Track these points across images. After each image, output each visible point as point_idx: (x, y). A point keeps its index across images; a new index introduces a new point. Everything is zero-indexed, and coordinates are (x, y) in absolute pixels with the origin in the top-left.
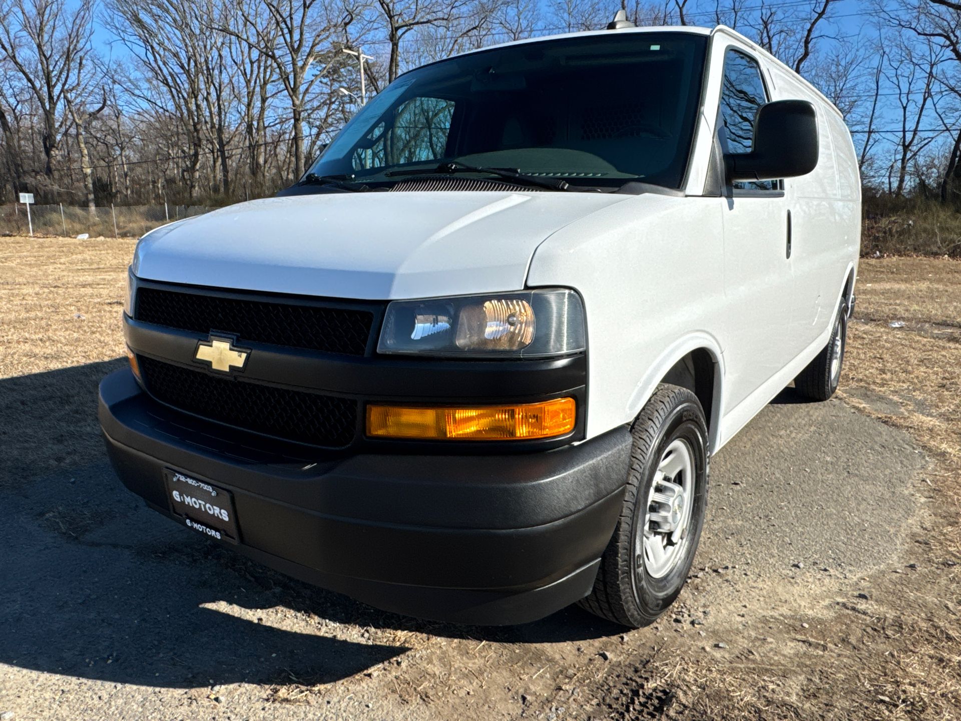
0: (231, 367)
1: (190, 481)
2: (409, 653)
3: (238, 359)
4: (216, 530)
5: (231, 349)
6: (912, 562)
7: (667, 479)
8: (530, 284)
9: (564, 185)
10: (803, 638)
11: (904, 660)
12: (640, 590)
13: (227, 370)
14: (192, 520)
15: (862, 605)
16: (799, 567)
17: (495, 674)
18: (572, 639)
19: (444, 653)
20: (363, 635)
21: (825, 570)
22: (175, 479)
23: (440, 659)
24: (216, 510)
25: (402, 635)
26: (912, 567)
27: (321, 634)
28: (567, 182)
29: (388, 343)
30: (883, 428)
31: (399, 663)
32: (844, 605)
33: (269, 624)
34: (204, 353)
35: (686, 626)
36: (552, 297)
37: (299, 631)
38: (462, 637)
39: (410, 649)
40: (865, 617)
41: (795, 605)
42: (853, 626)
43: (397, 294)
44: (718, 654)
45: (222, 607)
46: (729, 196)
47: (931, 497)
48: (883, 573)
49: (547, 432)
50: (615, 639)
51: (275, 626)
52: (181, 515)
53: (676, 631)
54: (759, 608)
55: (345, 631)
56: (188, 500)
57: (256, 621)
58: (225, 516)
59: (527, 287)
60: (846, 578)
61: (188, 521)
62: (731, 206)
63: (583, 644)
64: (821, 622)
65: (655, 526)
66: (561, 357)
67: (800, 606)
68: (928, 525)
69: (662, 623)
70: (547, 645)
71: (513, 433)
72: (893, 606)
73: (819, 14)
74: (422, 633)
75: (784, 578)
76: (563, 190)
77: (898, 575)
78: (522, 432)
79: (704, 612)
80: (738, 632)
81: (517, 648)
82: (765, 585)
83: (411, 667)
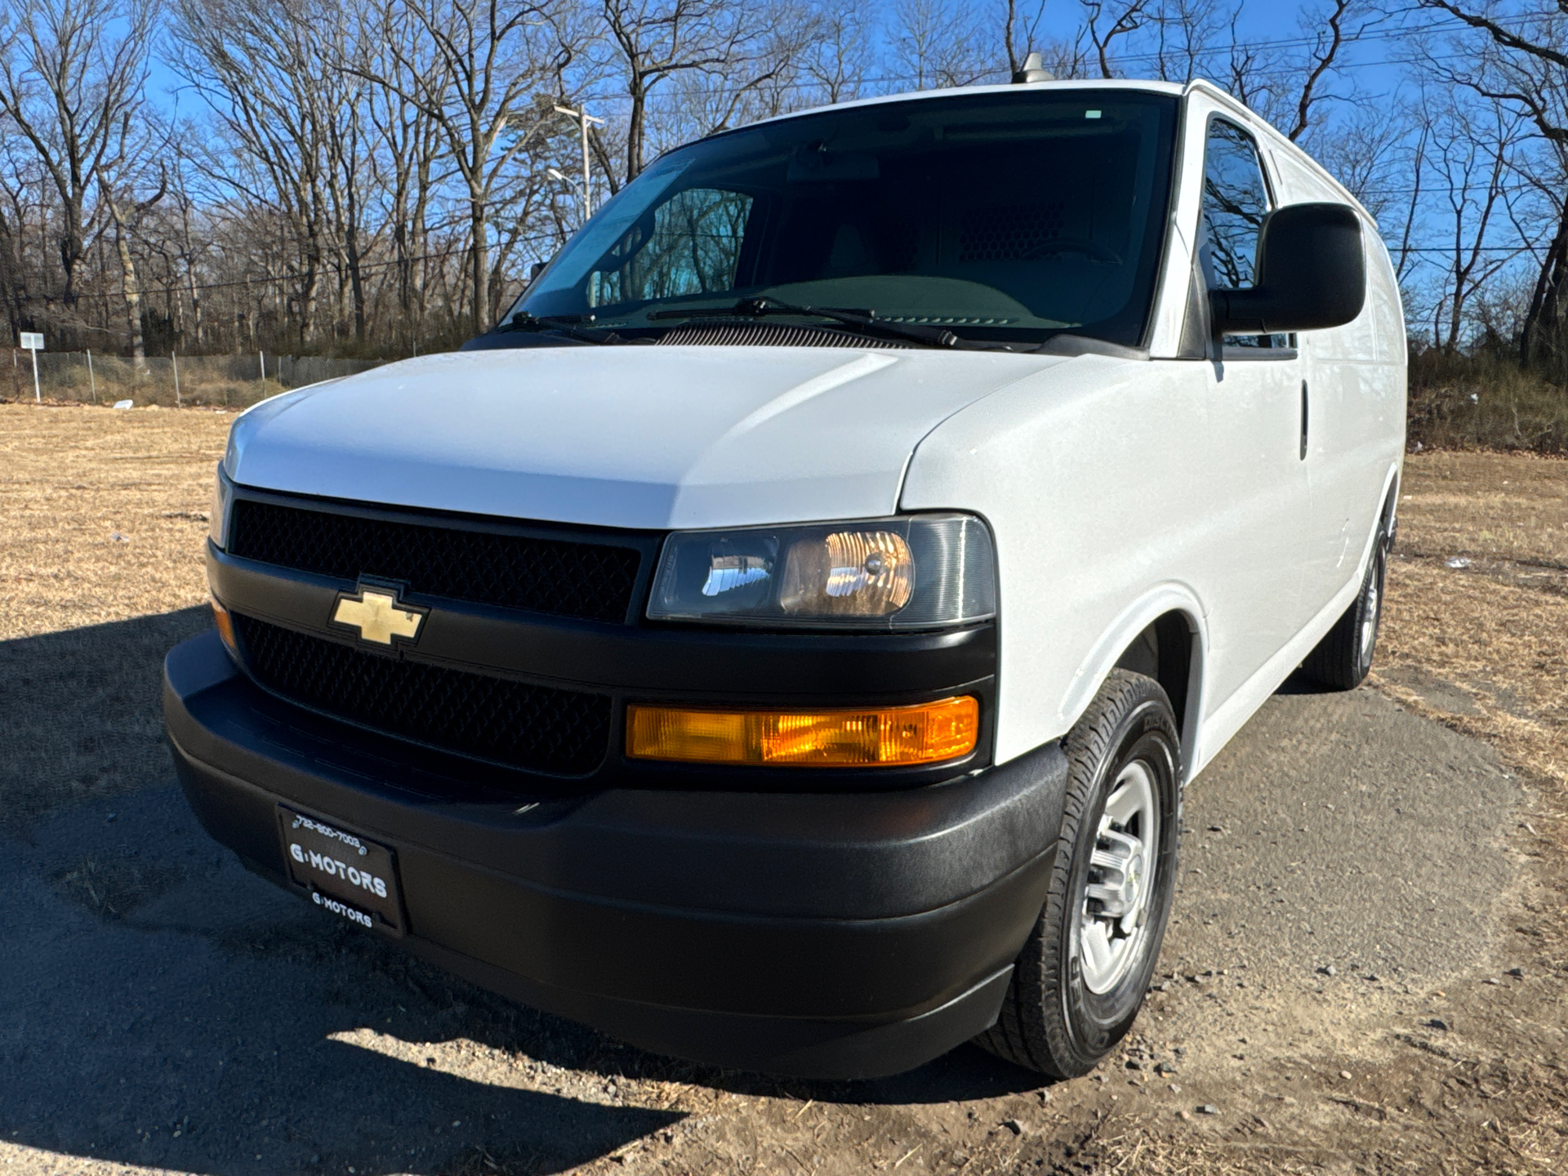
0: (394, 637)
1: (321, 829)
2: (686, 1121)
3: (407, 625)
4: (365, 912)
5: (394, 607)
6: (1514, 966)
7: (1114, 827)
8: (906, 505)
9: (950, 338)
10: (1344, 1096)
11: (1516, 1136)
12: (1076, 1016)
13: (387, 641)
14: (322, 894)
15: (1438, 1041)
16: (1327, 973)
17: (831, 1158)
18: (959, 1098)
19: (744, 1120)
20: (605, 1089)
21: (1372, 979)
22: (295, 825)
23: (738, 1132)
24: (366, 879)
25: (672, 1089)
26: (1515, 973)
27: (535, 1086)
28: (955, 334)
29: (667, 603)
30: (1450, 737)
31: (668, 1139)
32: (1408, 1040)
33: (446, 1069)
34: (348, 612)
35: (1148, 1075)
36: (941, 527)
37: (496, 1083)
38: (773, 1093)
39: (687, 1115)
40: (1444, 1061)
41: (1326, 1039)
42: (1426, 1076)
43: (681, 520)
44: (1204, 1125)
45: (366, 1038)
46: (1217, 359)
47: (1537, 855)
48: (1467, 983)
49: (931, 754)
50: (1029, 1097)
51: (458, 1072)
52: (304, 886)
53: (1131, 1083)
54: (1266, 1044)
55: (575, 1081)
56: (316, 860)
57: (423, 1064)
58: (380, 888)
59: (900, 511)
60: (1407, 992)
61: (316, 897)
62: (1220, 376)
63: (977, 1106)
64: (1370, 1068)
65: (1096, 907)
66: (955, 628)
67: (1335, 1041)
68: (1535, 902)
69: (1108, 1069)
70: (915, 1108)
71: (874, 756)
72: (1489, 1042)
73: (1324, 61)
74: (706, 1086)
75: (1305, 991)
76: (947, 346)
77: (1493, 987)
78: (888, 752)
79: (1176, 1051)
80: (1235, 1086)
81: (867, 1113)
82: (1274, 1004)
83: (689, 1146)
